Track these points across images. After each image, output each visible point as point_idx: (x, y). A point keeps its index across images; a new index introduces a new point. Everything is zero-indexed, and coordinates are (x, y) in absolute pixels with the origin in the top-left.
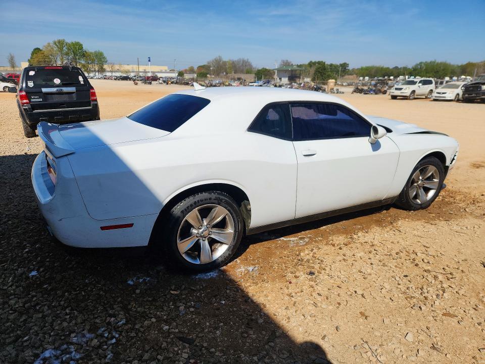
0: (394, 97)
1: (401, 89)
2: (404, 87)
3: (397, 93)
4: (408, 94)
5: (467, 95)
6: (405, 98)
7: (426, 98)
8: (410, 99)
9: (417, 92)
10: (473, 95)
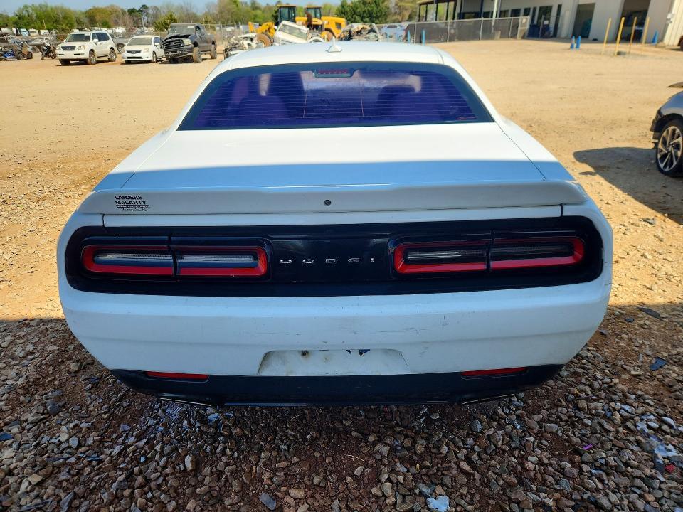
0: (65, 62)
1: (72, 48)
2: (76, 44)
3: (69, 55)
4: (86, 56)
5: (170, 53)
6: (83, 62)
7: (110, 60)
8: (92, 64)
9: (97, 52)
10: (178, 53)
